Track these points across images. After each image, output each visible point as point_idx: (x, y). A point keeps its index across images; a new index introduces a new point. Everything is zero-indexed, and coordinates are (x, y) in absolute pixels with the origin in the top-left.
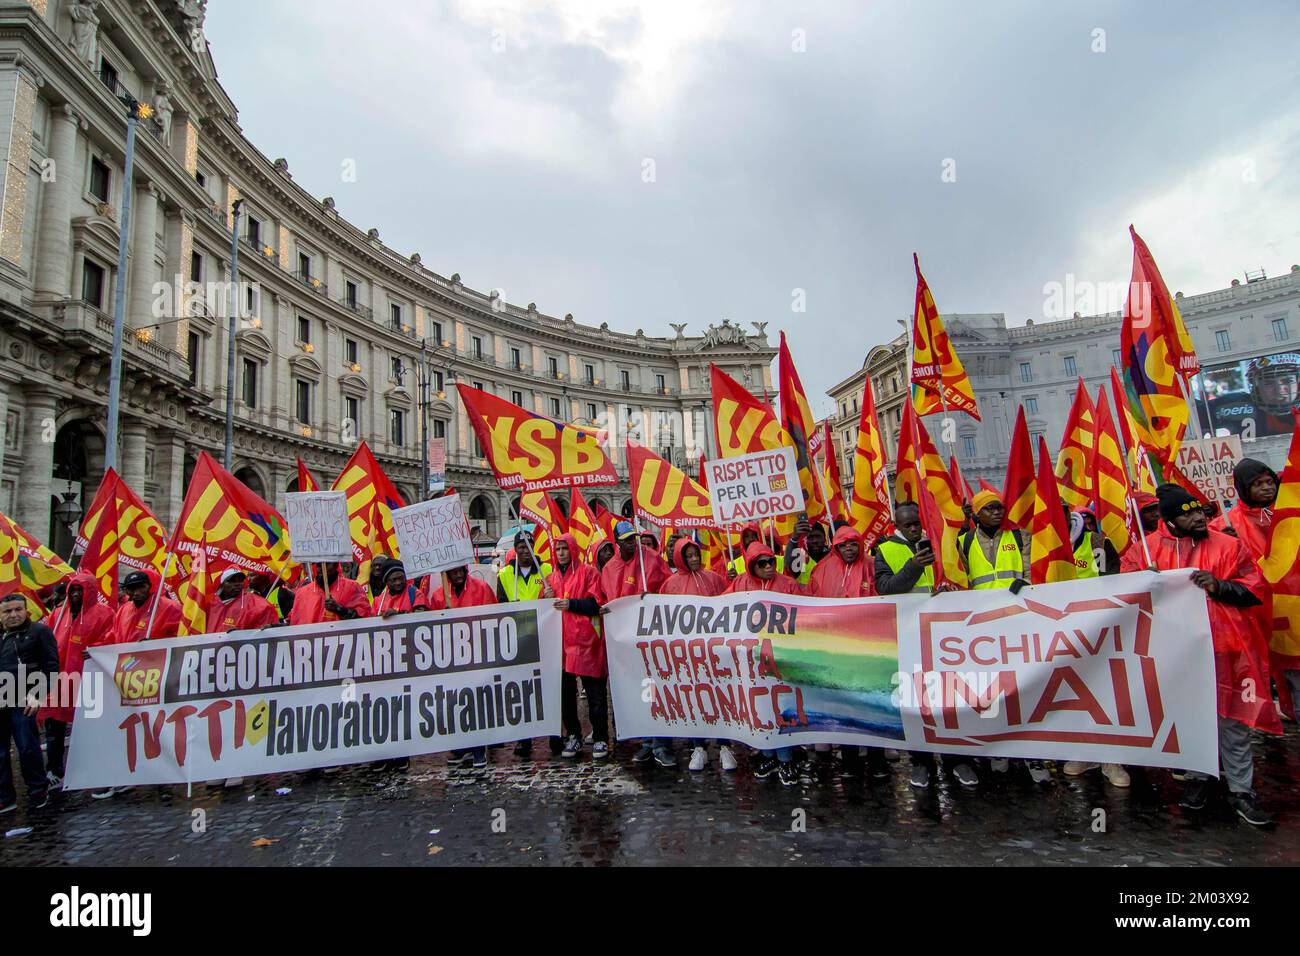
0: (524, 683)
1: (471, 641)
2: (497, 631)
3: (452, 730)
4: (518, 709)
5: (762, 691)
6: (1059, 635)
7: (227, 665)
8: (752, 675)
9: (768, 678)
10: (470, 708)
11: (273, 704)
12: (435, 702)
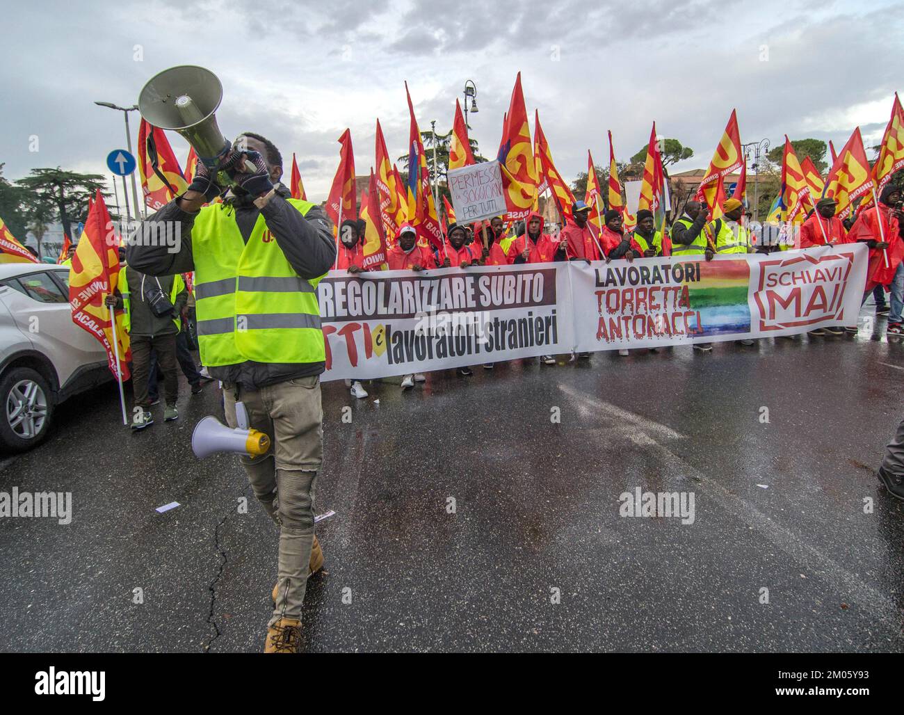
0: (546, 318)
1: (515, 288)
2: (532, 282)
3: (504, 348)
4: (542, 335)
5: (680, 314)
6: (818, 271)
7: (356, 295)
8: (675, 306)
9: (683, 308)
10: (514, 334)
11: (388, 327)
12: (494, 328)
